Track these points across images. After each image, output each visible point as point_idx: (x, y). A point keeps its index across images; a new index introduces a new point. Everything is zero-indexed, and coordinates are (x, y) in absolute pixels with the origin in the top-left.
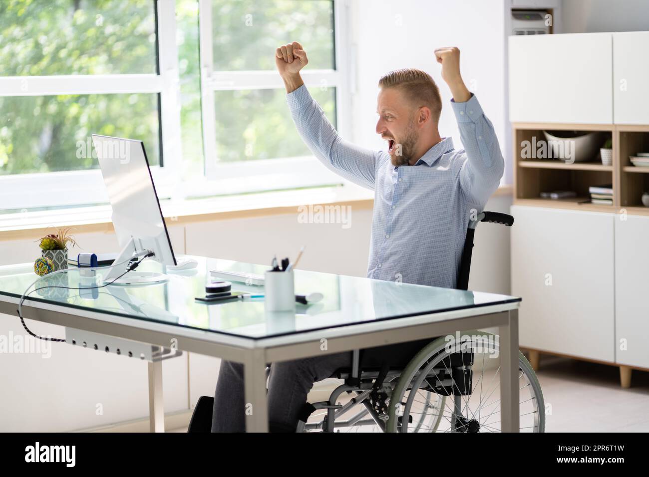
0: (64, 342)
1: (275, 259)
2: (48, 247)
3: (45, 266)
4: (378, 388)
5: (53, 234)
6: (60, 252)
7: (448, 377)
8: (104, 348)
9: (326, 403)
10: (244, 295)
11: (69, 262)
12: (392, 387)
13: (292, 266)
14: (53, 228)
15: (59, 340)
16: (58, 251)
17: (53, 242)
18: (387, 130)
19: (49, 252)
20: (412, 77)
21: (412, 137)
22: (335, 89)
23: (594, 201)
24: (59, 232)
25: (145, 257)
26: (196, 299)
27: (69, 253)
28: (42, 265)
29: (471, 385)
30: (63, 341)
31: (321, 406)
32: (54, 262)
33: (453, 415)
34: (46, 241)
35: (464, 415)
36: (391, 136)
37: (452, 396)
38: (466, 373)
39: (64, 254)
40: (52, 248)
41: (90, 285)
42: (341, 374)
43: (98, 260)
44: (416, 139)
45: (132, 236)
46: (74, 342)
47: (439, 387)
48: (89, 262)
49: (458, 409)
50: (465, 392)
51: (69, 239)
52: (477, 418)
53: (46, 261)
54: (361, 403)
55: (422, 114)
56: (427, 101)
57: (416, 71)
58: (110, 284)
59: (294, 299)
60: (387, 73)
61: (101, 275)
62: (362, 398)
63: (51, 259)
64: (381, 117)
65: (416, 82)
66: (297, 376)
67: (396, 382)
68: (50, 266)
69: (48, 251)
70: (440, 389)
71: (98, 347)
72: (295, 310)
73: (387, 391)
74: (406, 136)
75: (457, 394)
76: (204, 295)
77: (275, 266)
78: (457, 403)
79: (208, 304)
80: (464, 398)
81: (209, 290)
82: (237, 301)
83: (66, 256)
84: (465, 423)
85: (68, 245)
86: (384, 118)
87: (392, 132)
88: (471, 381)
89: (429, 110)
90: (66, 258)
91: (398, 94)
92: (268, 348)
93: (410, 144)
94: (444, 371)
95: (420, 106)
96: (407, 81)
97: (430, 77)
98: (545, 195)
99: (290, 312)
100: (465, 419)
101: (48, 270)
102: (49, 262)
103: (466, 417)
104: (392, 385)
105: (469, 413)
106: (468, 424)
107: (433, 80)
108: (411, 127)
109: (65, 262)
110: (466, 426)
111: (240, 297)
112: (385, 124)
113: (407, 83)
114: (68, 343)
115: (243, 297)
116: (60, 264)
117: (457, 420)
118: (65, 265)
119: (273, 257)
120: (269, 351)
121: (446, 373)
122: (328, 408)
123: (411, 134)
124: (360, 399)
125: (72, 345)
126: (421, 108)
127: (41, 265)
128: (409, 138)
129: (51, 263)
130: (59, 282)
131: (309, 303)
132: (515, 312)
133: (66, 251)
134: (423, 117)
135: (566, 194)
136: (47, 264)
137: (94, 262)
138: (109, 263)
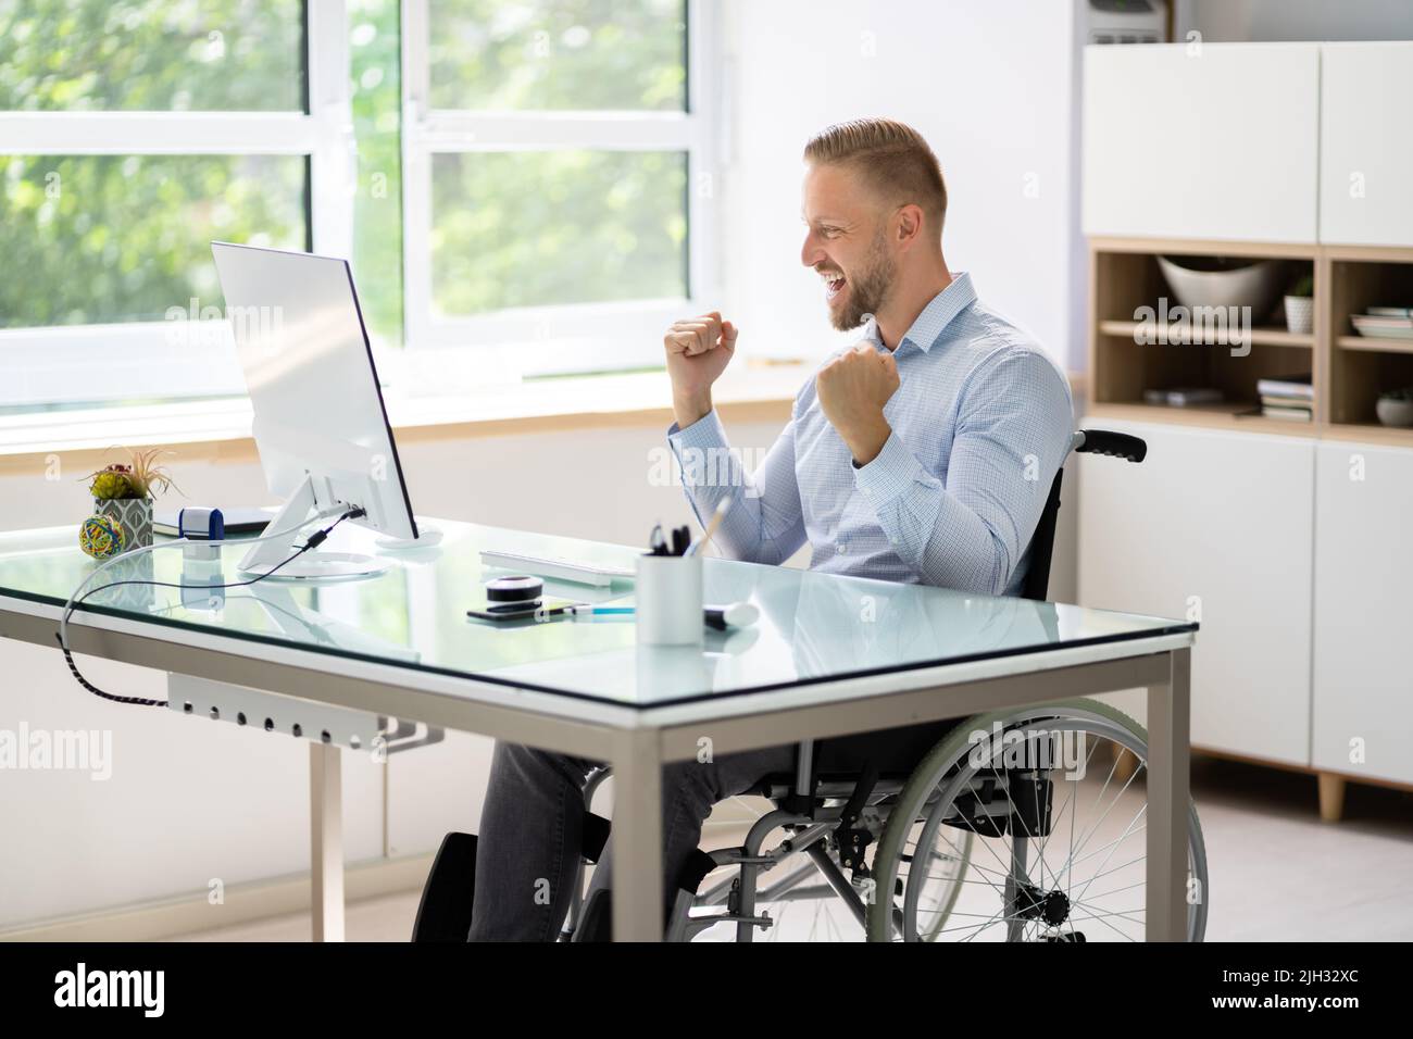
0: (164, 707)
1: (658, 527)
2: (110, 493)
3: (106, 534)
4: (853, 818)
5: (120, 463)
6: (137, 505)
7: (1000, 796)
8: (263, 723)
9: (739, 852)
10: (577, 608)
11: (155, 528)
12: (881, 816)
13: (699, 545)
14: (121, 450)
15: (152, 703)
16: (133, 501)
17: (121, 481)
18: (827, 257)
19: (112, 503)
20: (880, 138)
21: (881, 271)
22: (687, 154)
23: (1269, 412)
24: (135, 462)
25: (344, 517)
26: (470, 614)
27: (155, 506)
28: (99, 533)
29: (1049, 814)
30: (161, 704)
31: (728, 858)
32: (124, 526)
33: (1009, 882)
34: (107, 479)
35: (1035, 881)
36: (837, 268)
37: (1008, 838)
38: (1039, 787)
39: (146, 510)
40: (119, 495)
41: (205, 578)
42: (772, 787)
43: (226, 523)
44: (891, 276)
45: (307, 472)
46: (188, 708)
47: (980, 818)
48: (205, 527)
49: (1020, 866)
50: (1038, 830)
51: (156, 476)
52: (1063, 887)
53: (108, 524)
54: (804, 850)
55: (905, 221)
56: (915, 190)
57: (887, 124)
58: (262, 577)
59: (700, 619)
60: (821, 129)
61: (234, 557)
62: (806, 841)
63: (115, 518)
64: (811, 230)
65: (888, 149)
66: (681, 791)
67: (892, 804)
68: (116, 535)
69: (110, 501)
70: (983, 821)
71: (248, 720)
72: (701, 640)
73: (872, 826)
74: (868, 268)
75: (1020, 834)
76: (484, 605)
77: (658, 543)
78: (1019, 855)
79: (499, 627)
80: (1032, 844)
81: (495, 594)
82: (561, 620)
83: (151, 512)
84: (1038, 899)
85: (154, 487)
86: (819, 232)
87: (837, 260)
88: (1050, 804)
89: (920, 211)
90: (151, 519)
91: (849, 176)
92: (665, 728)
93: (878, 287)
94: (993, 782)
95: (901, 202)
96: (869, 148)
97: (919, 136)
98: (1154, 396)
99: (692, 646)
100: (1036, 889)
101: (112, 545)
102: (115, 525)
103: (1039, 886)
104: (881, 812)
105: (1047, 875)
106: (1045, 902)
107: (925, 143)
108: (879, 249)
109: (148, 528)
110: (1042, 906)
111: (568, 611)
112: (823, 244)
113: (868, 152)
114: (174, 708)
115: (574, 612)
116: (135, 531)
117: (1020, 892)
118: (147, 535)
119: (654, 525)
120: (668, 735)
121: (997, 786)
122: (742, 863)
123: (879, 265)
124: (802, 844)
125: (183, 714)
126: (903, 206)
127: (96, 533)
128: (875, 274)
129: (118, 528)
130: (133, 570)
131: (728, 628)
132: (1184, 654)
133: (151, 501)
134: (908, 228)
135: (1202, 395)
136: (109, 530)
137: (218, 529)
138: (254, 529)
